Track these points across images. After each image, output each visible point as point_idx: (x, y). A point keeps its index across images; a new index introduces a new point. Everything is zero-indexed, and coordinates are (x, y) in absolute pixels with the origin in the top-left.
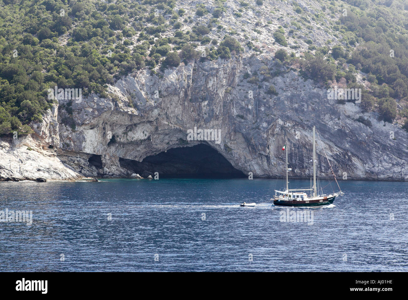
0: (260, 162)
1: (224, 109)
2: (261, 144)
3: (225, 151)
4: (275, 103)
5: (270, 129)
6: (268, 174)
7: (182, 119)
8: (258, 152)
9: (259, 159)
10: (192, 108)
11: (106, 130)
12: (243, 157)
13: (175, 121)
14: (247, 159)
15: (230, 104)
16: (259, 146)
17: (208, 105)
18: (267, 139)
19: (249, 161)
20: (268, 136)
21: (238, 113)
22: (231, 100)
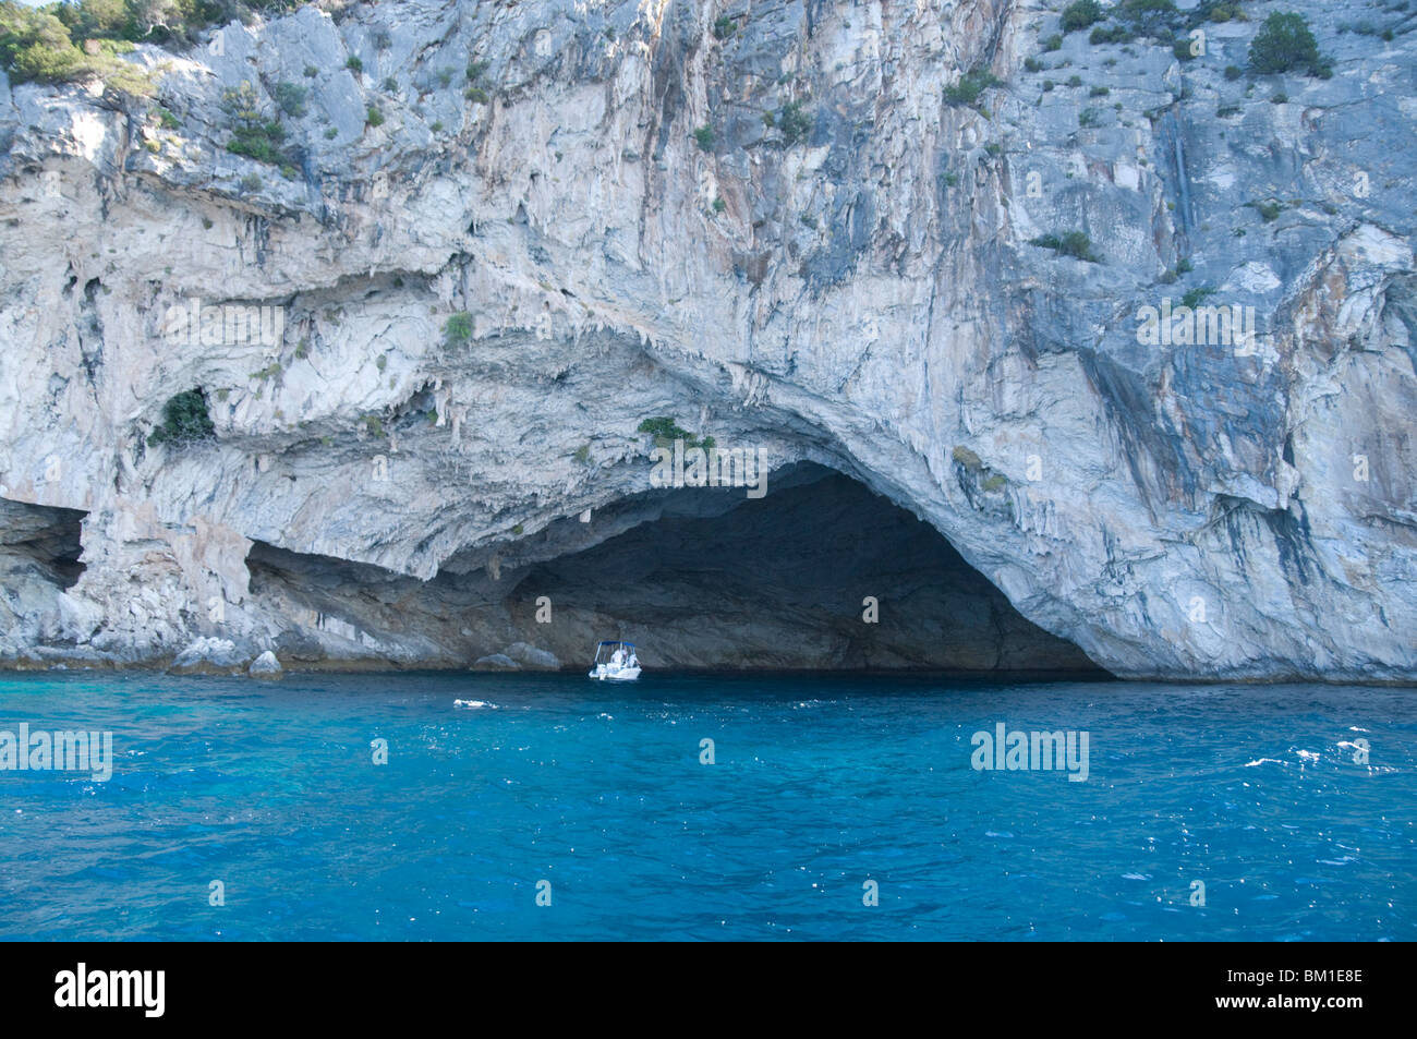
0: (1225, 566)
1: (941, 200)
2: (1239, 419)
3: (961, 497)
4: (1315, 124)
5: (1302, 302)
6: (1290, 654)
7: (640, 259)
8: (1215, 488)
9: (1213, 542)
10: (713, 186)
11: (107, 334)
12: (1089, 540)
13: (594, 275)
14: (1124, 544)
15: (983, 176)
16: (1223, 438)
17: (832, 171)
18: (1284, 381)
19: (1142, 558)
20: (1287, 355)
21: (1038, 224)
22: (992, 150)
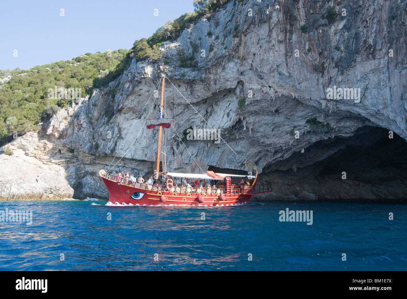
7: (288, 72)
10: (307, 44)
13: (277, 80)
